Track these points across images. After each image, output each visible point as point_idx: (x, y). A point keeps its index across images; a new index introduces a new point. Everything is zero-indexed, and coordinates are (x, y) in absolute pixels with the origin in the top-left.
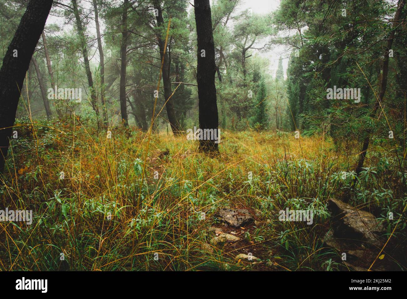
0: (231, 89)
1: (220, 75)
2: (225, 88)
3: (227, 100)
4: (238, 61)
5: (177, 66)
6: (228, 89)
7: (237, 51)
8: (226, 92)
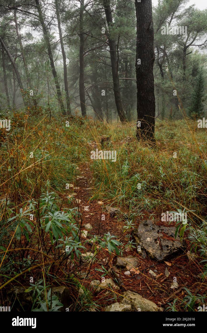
0: (171, 83)
1: (162, 72)
2: (166, 83)
3: (167, 93)
4: (179, 58)
5: (126, 65)
6: (169, 83)
7: (178, 49)
8: (167, 85)
